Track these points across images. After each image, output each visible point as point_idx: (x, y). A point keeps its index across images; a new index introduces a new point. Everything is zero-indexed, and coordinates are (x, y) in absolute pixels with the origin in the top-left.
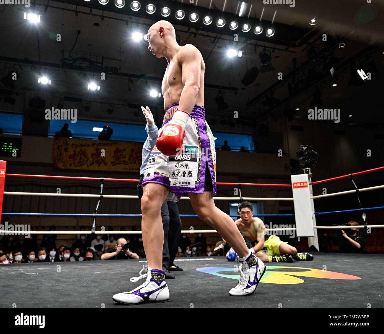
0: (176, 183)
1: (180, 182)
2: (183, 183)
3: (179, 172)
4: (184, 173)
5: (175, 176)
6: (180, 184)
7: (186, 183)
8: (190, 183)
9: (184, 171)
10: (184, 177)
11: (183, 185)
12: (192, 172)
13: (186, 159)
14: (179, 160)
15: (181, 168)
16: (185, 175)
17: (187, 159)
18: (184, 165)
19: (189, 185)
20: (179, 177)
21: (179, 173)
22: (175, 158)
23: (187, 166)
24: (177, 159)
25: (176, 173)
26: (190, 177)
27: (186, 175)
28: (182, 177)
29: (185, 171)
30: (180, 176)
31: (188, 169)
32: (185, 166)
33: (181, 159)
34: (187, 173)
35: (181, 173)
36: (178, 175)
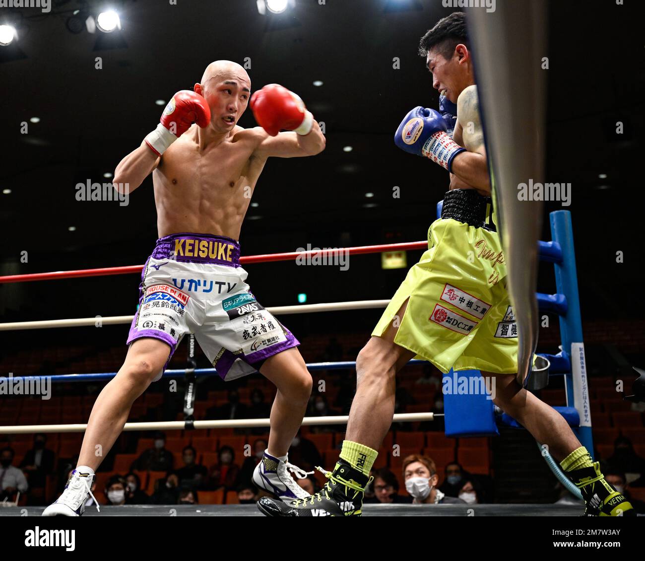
0: (256, 346)
1: (263, 342)
2: (269, 340)
3: (255, 328)
4: (263, 326)
5: (251, 337)
6: (264, 344)
7: (273, 339)
8: (278, 337)
9: (261, 324)
10: (266, 331)
11: (270, 344)
12: (271, 322)
13: (252, 309)
14: (246, 313)
15: (254, 323)
16: (265, 329)
18: (256, 317)
19: (278, 340)
20: (258, 335)
21: (255, 330)
22: (239, 312)
23: (261, 316)
24: (243, 313)
25: (250, 331)
26: (273, 329)
27: (267, 328)
28: (263, 333)
29: (263, 324)
30: (260, 333)
31: (265, 319)
32: (259, 318)
33: (248, 311)
34: (267, 325)
35: (259, 329)
36: (255, 334)
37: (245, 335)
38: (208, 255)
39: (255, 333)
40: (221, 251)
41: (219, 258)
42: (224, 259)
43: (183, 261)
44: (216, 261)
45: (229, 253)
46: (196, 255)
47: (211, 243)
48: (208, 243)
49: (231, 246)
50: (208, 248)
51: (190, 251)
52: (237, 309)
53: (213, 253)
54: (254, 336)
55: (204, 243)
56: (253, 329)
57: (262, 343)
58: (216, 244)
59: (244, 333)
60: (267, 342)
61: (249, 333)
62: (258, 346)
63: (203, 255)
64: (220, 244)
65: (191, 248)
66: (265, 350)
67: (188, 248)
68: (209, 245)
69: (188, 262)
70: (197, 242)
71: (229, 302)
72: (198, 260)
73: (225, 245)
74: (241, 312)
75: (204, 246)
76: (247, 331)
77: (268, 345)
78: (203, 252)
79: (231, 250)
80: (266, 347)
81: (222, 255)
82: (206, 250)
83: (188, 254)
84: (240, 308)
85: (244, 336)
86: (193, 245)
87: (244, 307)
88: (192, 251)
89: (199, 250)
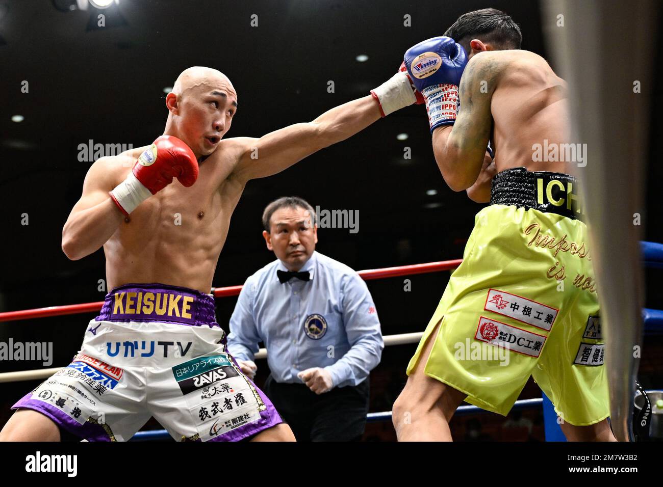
0: (217, 429)
1: (226, 423)
2: (234, 421)
3: (215, 405)
4: (227, 402)
5: (210, 417)
6: (227, 426)
7: (241, 418)
8: (247, 415)
9: (226, 399)
10: (232, 408)
11: (236, 426)
12: (241, 394)
13: (217, 378)
14: (205, 385)
15: (216, 398)
16: (230, 405)
17: (221, 377)
18: (220, 388)
19: (247, 420)
20: (219, 414)
21: (216, 407)
22: (196, 384)
23: (226, 387)
24: (201, 384)
25: (209, 409)
26: (242, 404)
27: (234, 404)
28: (226, 411)
29: (228, 399)
30: (222, 411)
31: (232, 391)
32: (223, 390)
33: (208, 382)
34: (233, 399)
35: (221, 405)
36: (215, 413)
37: (202, 414)
38: (154, 312)
39: (215, 411)
40: (174, 305)
41: (170, 314)
42: (178, 315)
43: (123, 321)
44: (165, 318)
45: (186, 307)
46: (138, 312)
47: (159, 295)
48: (155, 295)
49: (188, 299)
50: (154, 302)
51: (131, 307)
52: (194, 379)
53: (161, 307)
54: (214, 415)
55: (150, 295)
56: (213, 406)
57: (225, 425)
58: (166, 296)
59: (201, 411)
60: (231, 423)
61: (207, 412)
62: (220, 429)
63: (147, 311)
64: (172, 296)
65: (132, 303)
66: (229, 434)
67: (129, 302)
68: (155, 298)
69: (128, 321)
70: (140, 294)
71: (184, 369)
72: (141, 318)
73: (179, 297)
74: (199, 383)
75: (149, 300)
76: (205, 408)
77: (232, 428)
78: (148, 307)
79: (189, 303)
80: (230, 429)
81: (174, 311)
82: (151, 304)
83: (129, 311)
84: (199, 377)
85: (200, 416)
86: (135, 300)
87: (205, 375)
88: (134, 307)
89: (143, 304)
